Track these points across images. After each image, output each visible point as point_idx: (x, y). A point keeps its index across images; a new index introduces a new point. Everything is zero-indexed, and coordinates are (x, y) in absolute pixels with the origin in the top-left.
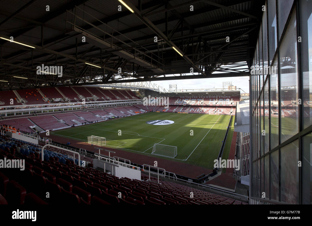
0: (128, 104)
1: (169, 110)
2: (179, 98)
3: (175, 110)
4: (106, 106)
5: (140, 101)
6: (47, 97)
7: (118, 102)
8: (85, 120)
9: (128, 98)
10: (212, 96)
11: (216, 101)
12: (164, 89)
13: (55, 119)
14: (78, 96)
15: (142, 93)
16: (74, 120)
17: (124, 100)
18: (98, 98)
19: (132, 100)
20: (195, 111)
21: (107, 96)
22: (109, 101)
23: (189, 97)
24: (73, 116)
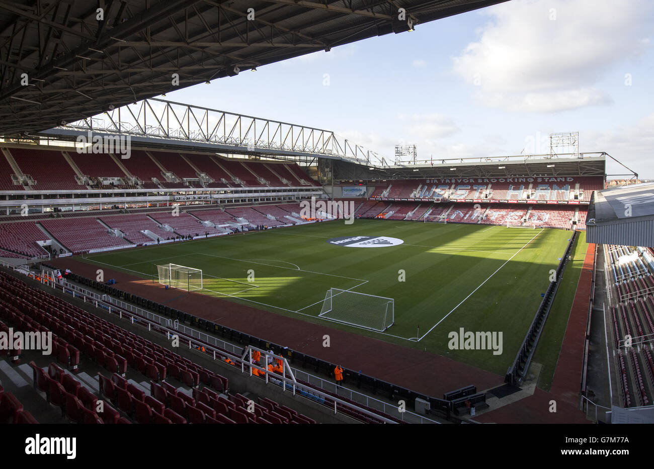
0: (289, 198)
1: (395, 215)
2: (424, 183)
3: (410, 214)
4: (231, 201)
5: (321, 193)
6: (86, 175)
7: (263, 191)
8: (174, 232)
9: (289, 183)
10: (515, 175)
11: (530, 191)
12: (383, 159)
13: (103, 227)
14: (163, 173)
15: (327, 170)
16: (146, 232)
17: (278, 188)
18: (211, 181)
19: (299, 188)
20: (465, 218)
21: (236, 175)
22: (240, 189)
23: (450, 180)
24: (146, 222)
